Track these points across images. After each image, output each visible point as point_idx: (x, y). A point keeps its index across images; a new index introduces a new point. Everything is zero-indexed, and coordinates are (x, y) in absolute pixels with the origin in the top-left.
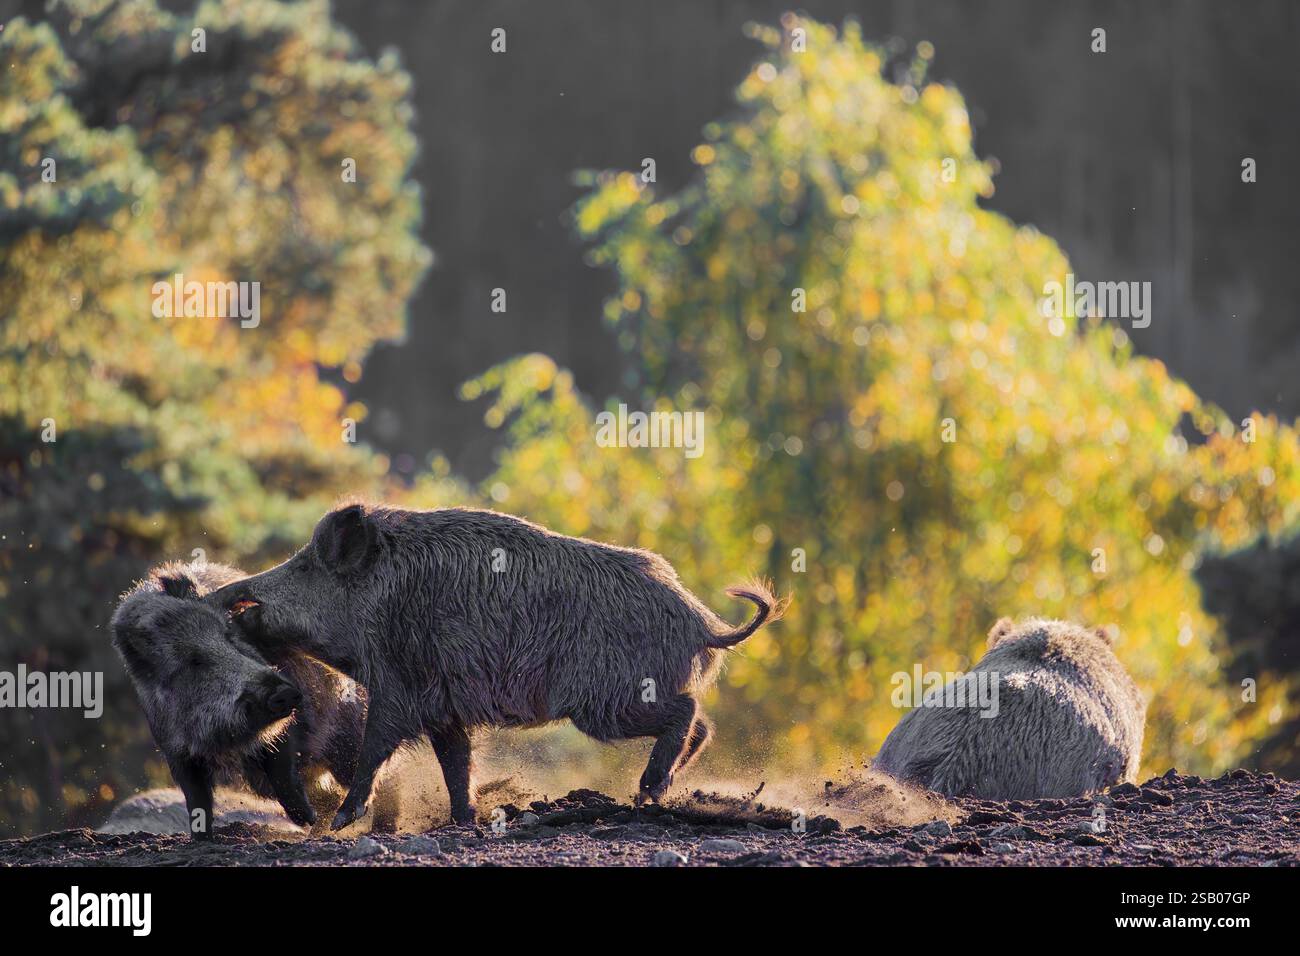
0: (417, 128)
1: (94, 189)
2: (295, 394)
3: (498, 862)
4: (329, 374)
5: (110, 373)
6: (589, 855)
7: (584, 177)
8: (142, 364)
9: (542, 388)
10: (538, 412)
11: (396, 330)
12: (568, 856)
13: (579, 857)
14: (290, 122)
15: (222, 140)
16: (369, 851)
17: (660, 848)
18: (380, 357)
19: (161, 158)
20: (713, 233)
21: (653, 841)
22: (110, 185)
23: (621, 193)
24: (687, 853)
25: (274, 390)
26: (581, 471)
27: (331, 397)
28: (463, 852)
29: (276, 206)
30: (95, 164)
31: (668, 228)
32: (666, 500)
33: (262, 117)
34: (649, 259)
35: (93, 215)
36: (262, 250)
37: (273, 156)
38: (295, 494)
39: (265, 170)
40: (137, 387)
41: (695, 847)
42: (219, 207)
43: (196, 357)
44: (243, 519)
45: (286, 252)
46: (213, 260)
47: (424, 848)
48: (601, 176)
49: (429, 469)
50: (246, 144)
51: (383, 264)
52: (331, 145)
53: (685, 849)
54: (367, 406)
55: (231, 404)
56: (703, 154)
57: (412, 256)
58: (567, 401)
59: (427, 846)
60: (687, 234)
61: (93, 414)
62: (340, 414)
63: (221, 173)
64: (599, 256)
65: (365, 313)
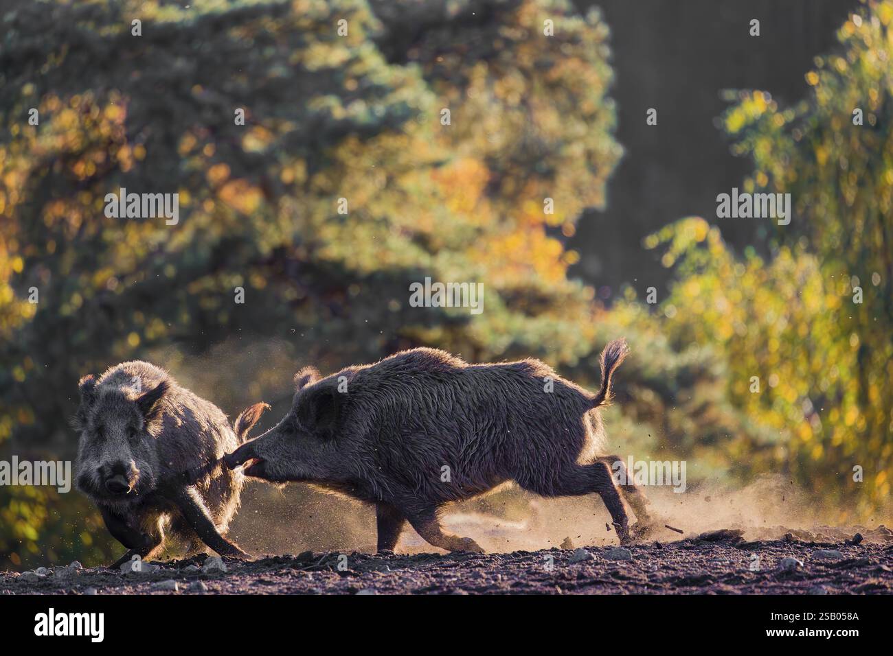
0: (613, 63)
1: (392, 106)
2: (530, 246)
3: (672, 565)
4: (553, 231)
5: (405, 231)
6: (735, 560)
7: (729, 95)
8: (426, 223)
9: (701, 239)
10: (697, 256)
11: (599, 201)
12: (721, 561)
13: (728, 562)
14: (526, 59)
15: (479, 72)
16: (584, 558)
17: (784, 556)
18: (588, 219)
19: (439, 84)
20: (820, 132)
21: (780, 551)
22: (403, 104)
23: (756, 105)
24: (803, 560)
25: (515, 242)
26: (727, 297)
27: (555, 247)
28: (648, 558)
29: (516, 116)
30: (394, 88)
31: (788, 129)
32: (786, 317)
33: (507, 56)
34: (774, 150)
35: (393, 123)
36: (507, 147)
37: (515, 82)
38: (530, 314)
39: (509, 91)
40: (422, 240)
41: (809, 555)
42: (478, 117)
43: (463, 220)
44: (495, 331)
45: (524, 148)
46: (474, 154)
47: (621, 556)
48: (740, 93)
49: (623, 296)
50: (496, 73)
51: (590, 155)
52: (555, 74)
53: (802, 557)
54: (576, 250)
55: (486, 252)
56: (812, 78)
57: (610, 149)
58: (718, 248)
59: (624, 554)
60: (799, 134)
61: (391, 259)
62: (561, 259)
63: (479, 94)
64: (740, 149)
65: (578, 190)
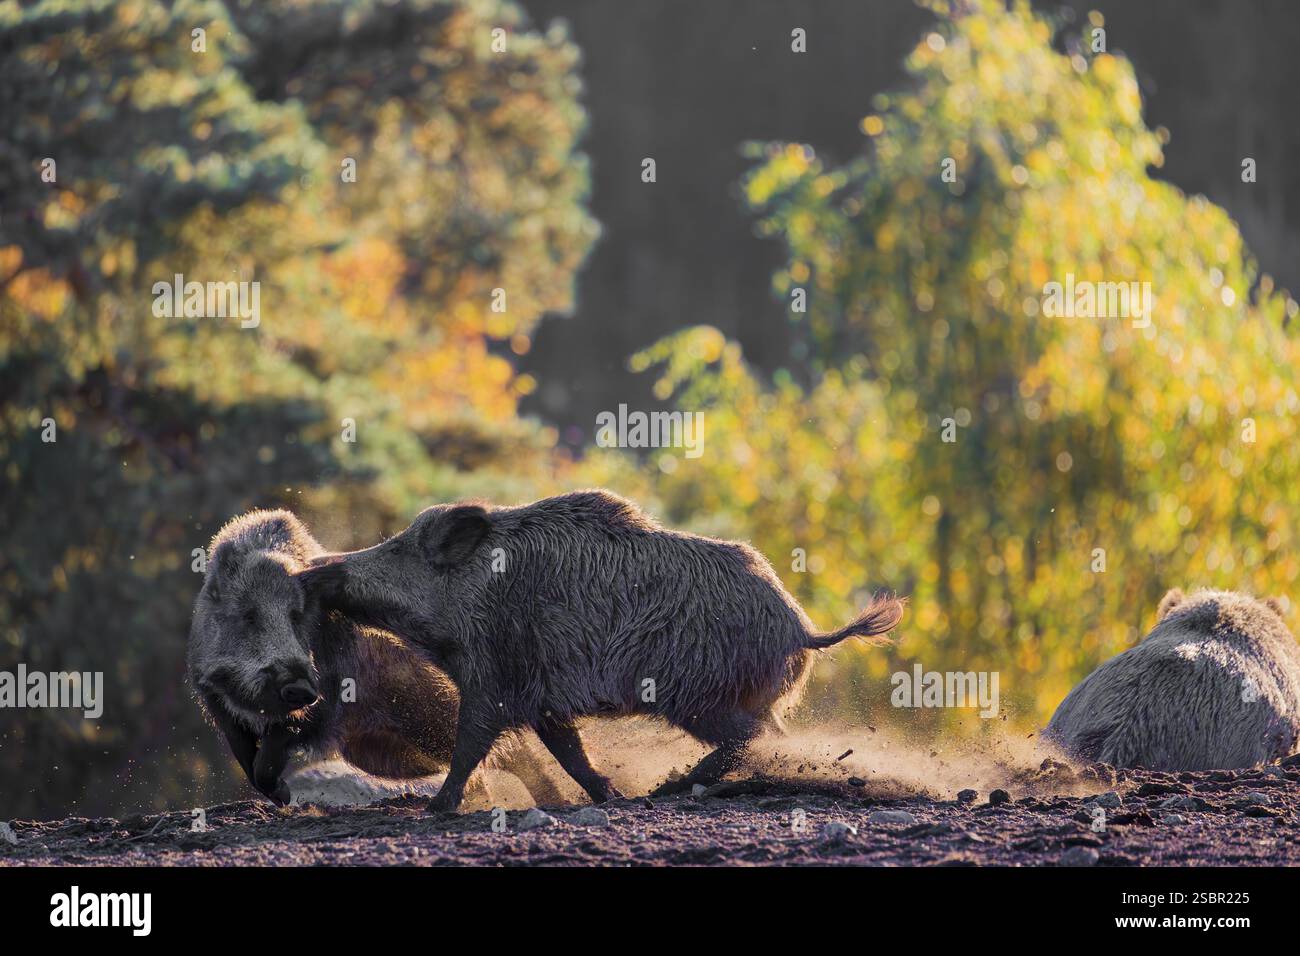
0: (585, 100)
1: (264, 162)
2: (463, 368)
3: (667, 834)
4: (498, 346)
5: (281, 346)
6: (758, 826)
7: (753, 149)
8: (312, 335)
9: (710, 360)
10: (706, 383)
11: (565, 303)
12: (738, 827)
13: (748, 829)
14: (459, 94)
15: (391, 113)
16: (539, 822)
17: (829, 820)
18: (548, 329)
19: (331, 131)
20: (883, 203)
21: (823, 812)
22: (280, 158)
23: (791, 163)
24: (856, 825)
25: (442, 363)
26: (750, 444)
27: (500, 369)
28: (632, 823)
29: (445, 179)
30: (265, 137)
31: (837, 199)
32: (834, 472)
33: (430, 90)
34: (818, 230)
35: (264, 187)
36: (431, 223)
37: (442, 128)
38: (464, 466)
39: (434, 142)
40: (306, 359)
41: (864, 818)
42: (388, 180)
43: (365, 329)
44: (412, 492)
45: (455, 225)
46: (382, 233)
47: (593, 820)
48: (769, 147)
50: (415, 116)
51: (551, 236)
52: (500, 117)
53: (855, 821)
54: (532, 375)
55: (400, 376)
56: (872, 125)
57: (581, 227)
58: (736, 372)
59: (597, 817)
60: (856, 205)
61: (262, 386)
62: (509, 386)
63: (390, 146)
64: (768, 227)
65: (534, 285)
